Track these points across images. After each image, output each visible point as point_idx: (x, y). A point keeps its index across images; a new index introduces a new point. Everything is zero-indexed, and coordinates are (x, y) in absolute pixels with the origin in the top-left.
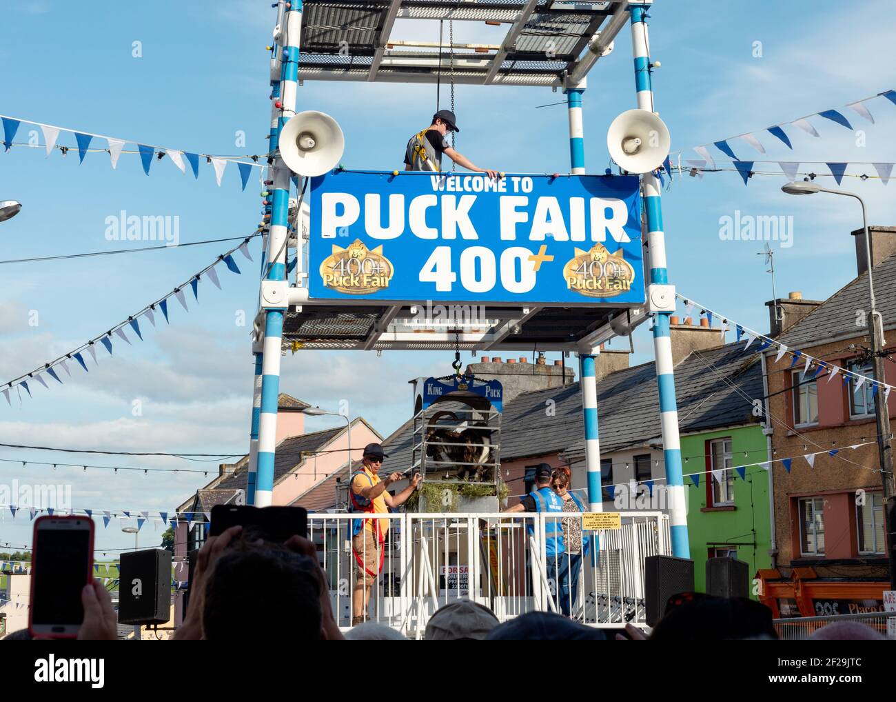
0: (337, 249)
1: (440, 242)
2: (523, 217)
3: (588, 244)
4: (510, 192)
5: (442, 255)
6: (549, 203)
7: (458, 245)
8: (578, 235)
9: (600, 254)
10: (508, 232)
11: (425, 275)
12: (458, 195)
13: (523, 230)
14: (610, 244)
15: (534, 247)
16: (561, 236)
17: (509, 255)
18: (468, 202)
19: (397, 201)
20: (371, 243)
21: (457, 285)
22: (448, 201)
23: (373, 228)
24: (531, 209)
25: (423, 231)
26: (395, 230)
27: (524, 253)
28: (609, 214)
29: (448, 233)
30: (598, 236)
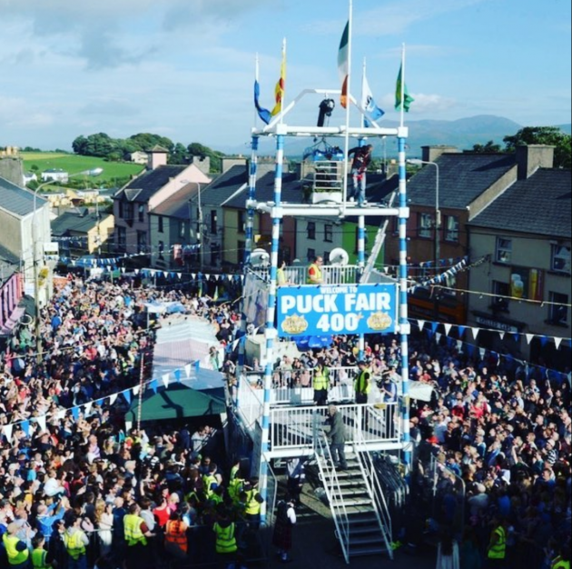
0: (287, 317)
1: (324, 313)
2: (353, 302)
3: (375, 311)
4: (349, 292)
5: (325, 318)
6: (362, 296)
7: (331, 314)
8: (372, 308)
9: (379, 314)
10: (348, 308)
11: (319, 326)
12: (331, 295)
13: (353, 306)
14: (383, 310)
15: (357, 313)
16: (366, 308)
17: (348, 316)
18: (334, 297)
19: (308, 298)
20: (300, 314)
21: (330, 329)
22: (327, 297)
23: (300, 309)
24: (356, 299)
25: (318, 309)
26: (308, 310)
27: (353, 315)
28: (383, 299)
29: (327, 310)
30: (379, 308)
